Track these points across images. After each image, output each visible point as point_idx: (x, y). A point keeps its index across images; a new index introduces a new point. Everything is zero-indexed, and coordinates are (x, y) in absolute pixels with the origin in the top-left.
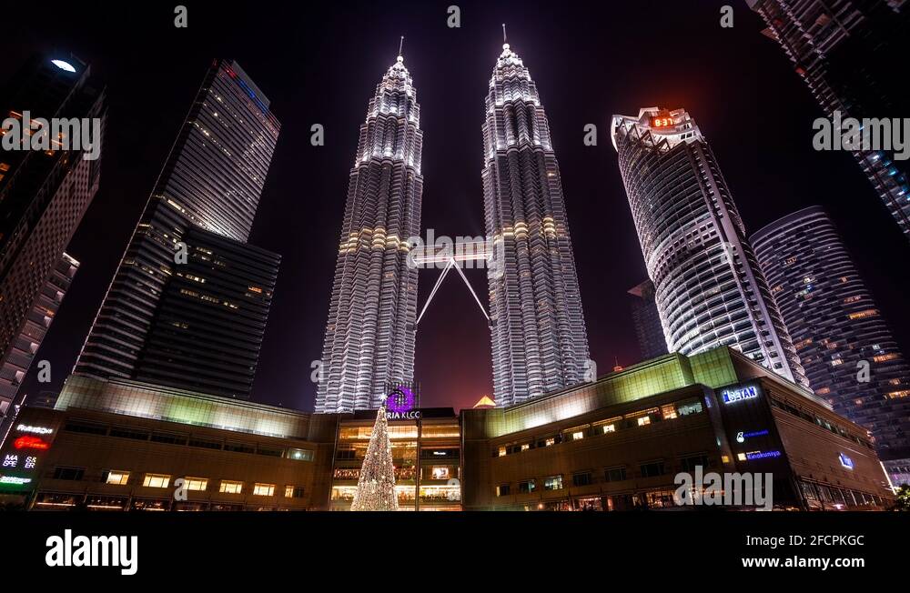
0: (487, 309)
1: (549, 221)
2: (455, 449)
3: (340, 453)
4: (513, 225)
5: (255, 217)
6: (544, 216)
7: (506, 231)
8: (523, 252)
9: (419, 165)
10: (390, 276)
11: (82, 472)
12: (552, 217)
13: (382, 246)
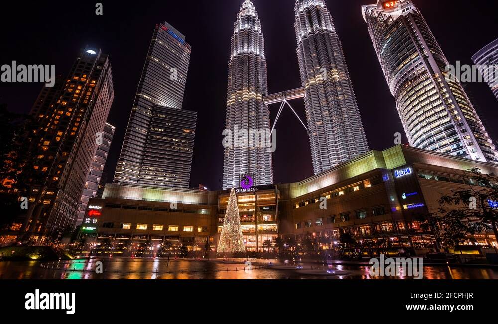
0: (306, 124)
1: (335, 72)
2: (274, 206)
3: (221, 210)
4: (314, 77)
6: (331, 69)
7: (311, 81)
8: (321, 91)
9: (263, 52)
10: (253, 114)
11: (113, 224)
12: (337, 69)
13: (247, 99)
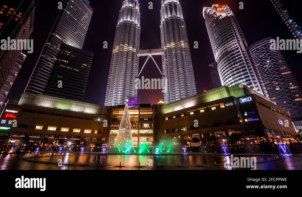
0: (162, 71)
2: (151, 118)
3: (113, 119)
4: (170, 43)
5: (85, 41)
6: (181, 40)
7: (168, 45)
8: (173, 52)
9: (139, 23)
10: (129, 60)
11: (27, 126)
12: (183, 41)
13: (127, 50)
